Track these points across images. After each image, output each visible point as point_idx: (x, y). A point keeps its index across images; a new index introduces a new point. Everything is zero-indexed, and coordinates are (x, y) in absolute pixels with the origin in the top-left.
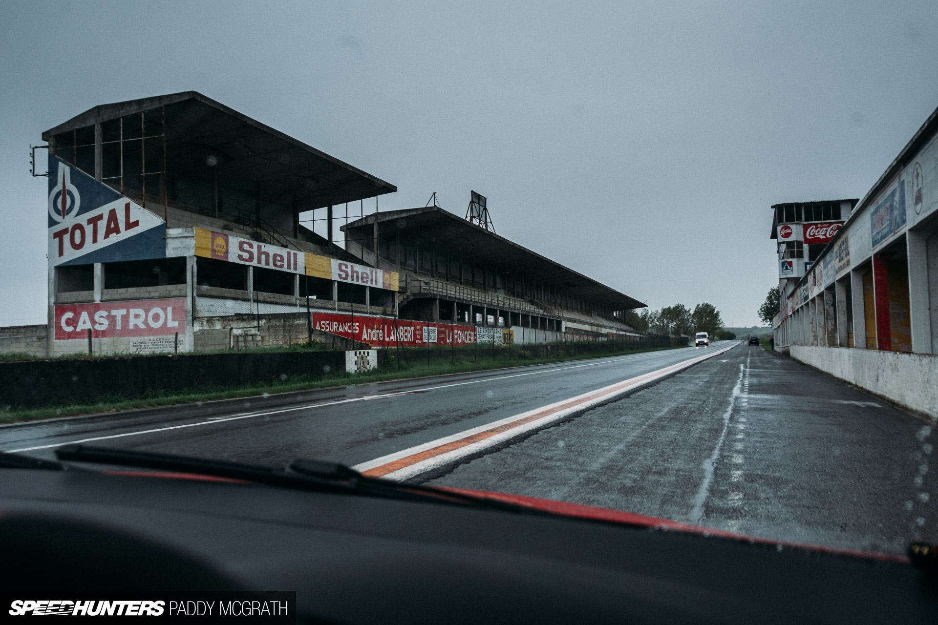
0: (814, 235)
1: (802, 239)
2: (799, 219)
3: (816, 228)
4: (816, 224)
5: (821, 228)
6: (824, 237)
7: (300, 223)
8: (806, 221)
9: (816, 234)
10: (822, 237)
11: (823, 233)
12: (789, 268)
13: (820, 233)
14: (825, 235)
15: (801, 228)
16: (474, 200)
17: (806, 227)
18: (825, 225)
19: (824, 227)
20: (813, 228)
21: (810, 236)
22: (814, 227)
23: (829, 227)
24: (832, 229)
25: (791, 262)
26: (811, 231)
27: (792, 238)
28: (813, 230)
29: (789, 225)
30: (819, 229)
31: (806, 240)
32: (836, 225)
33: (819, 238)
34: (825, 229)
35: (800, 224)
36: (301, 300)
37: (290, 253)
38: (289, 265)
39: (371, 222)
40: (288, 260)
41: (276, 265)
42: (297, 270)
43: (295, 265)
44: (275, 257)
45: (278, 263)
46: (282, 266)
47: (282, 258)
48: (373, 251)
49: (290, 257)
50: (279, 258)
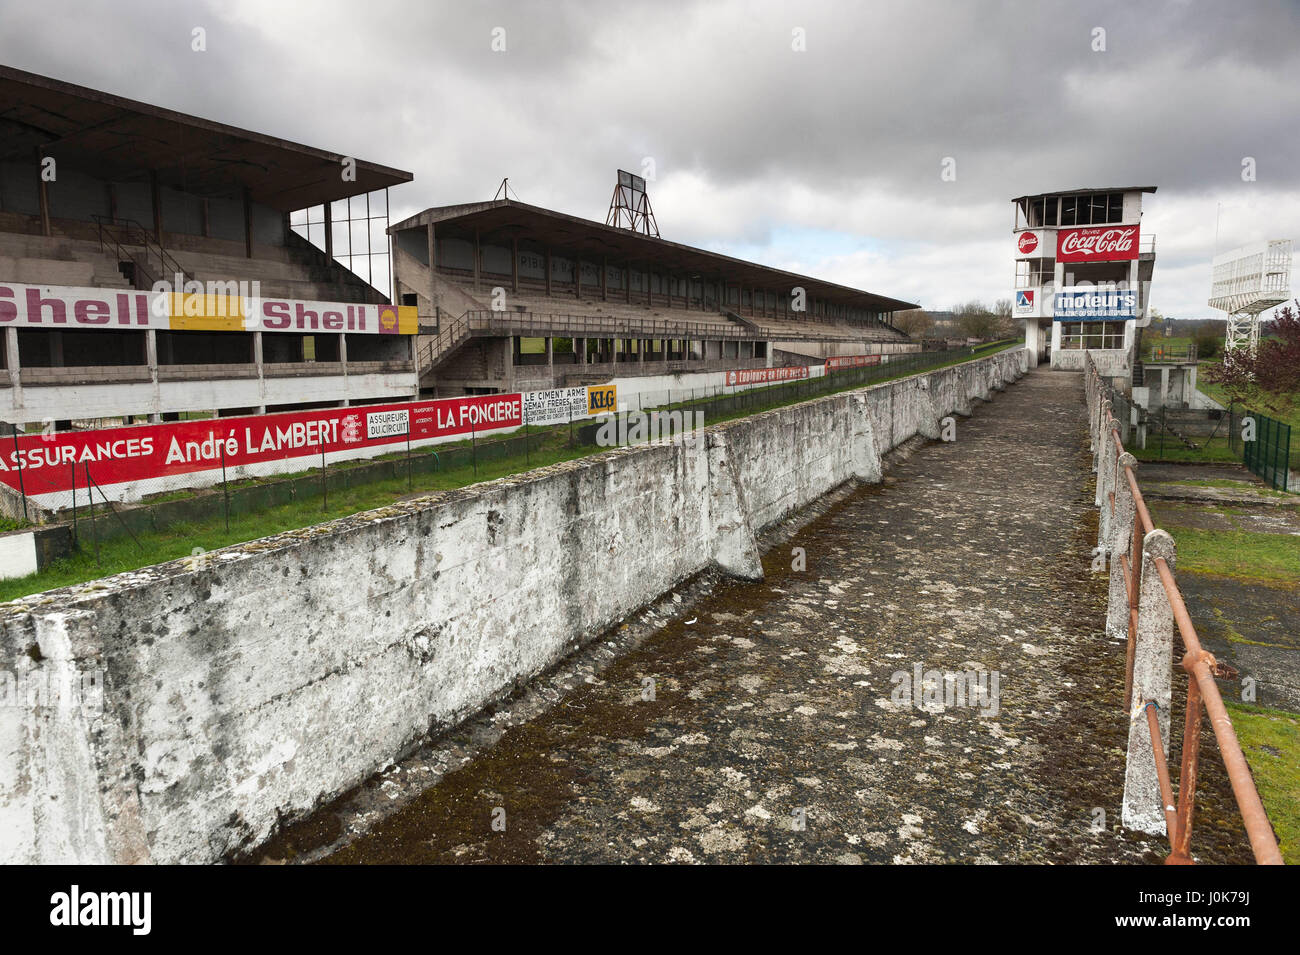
0: (1075, 248)
1: (1053, 254)
2: (1052, 221)
3: (1079, 237)
4: (1079, 231)
5: (1087, 236)
6: (1091, 252)
7: (292, 228)
8: (1062, 224)
9: (1078, 246)
10: (1088, 252)
11: (1090, 245)
12: (1027, 302)
13: (1085, 245)
14: (1093, 248)
15: (1054, 236)
16: (623, 182)
17: (1062, 235)
18: (1094, 232)
19: (1093, 235)
20: (1074, 237)
21: (1067, 249)
22: (1076, 234)
23: (1101, 235)
24: (1105, 239)
25: (1032, 292)
26: (1071, 242)
27: (1036, 254)
28: (1073, 240)
29: (1032, 232)
30: (1084, 239)
31: (1061, 257)
32: (1112, 232)
33: (1083, 253)
34: (1093, 238)
35: (1051, 230)
36: (165, 371)
37: (126, 296)
38: (124, 316)
39: (423, 222)
40: (120, 310)
41: (85, 320)
42: (147, 323)
43: (143, 315)
44: (81, 307)
45: (91, 317)
46: (106, 320)
47: (103, 307)
48: (428, 265)
49: (127, 304)
50: (95, 308)
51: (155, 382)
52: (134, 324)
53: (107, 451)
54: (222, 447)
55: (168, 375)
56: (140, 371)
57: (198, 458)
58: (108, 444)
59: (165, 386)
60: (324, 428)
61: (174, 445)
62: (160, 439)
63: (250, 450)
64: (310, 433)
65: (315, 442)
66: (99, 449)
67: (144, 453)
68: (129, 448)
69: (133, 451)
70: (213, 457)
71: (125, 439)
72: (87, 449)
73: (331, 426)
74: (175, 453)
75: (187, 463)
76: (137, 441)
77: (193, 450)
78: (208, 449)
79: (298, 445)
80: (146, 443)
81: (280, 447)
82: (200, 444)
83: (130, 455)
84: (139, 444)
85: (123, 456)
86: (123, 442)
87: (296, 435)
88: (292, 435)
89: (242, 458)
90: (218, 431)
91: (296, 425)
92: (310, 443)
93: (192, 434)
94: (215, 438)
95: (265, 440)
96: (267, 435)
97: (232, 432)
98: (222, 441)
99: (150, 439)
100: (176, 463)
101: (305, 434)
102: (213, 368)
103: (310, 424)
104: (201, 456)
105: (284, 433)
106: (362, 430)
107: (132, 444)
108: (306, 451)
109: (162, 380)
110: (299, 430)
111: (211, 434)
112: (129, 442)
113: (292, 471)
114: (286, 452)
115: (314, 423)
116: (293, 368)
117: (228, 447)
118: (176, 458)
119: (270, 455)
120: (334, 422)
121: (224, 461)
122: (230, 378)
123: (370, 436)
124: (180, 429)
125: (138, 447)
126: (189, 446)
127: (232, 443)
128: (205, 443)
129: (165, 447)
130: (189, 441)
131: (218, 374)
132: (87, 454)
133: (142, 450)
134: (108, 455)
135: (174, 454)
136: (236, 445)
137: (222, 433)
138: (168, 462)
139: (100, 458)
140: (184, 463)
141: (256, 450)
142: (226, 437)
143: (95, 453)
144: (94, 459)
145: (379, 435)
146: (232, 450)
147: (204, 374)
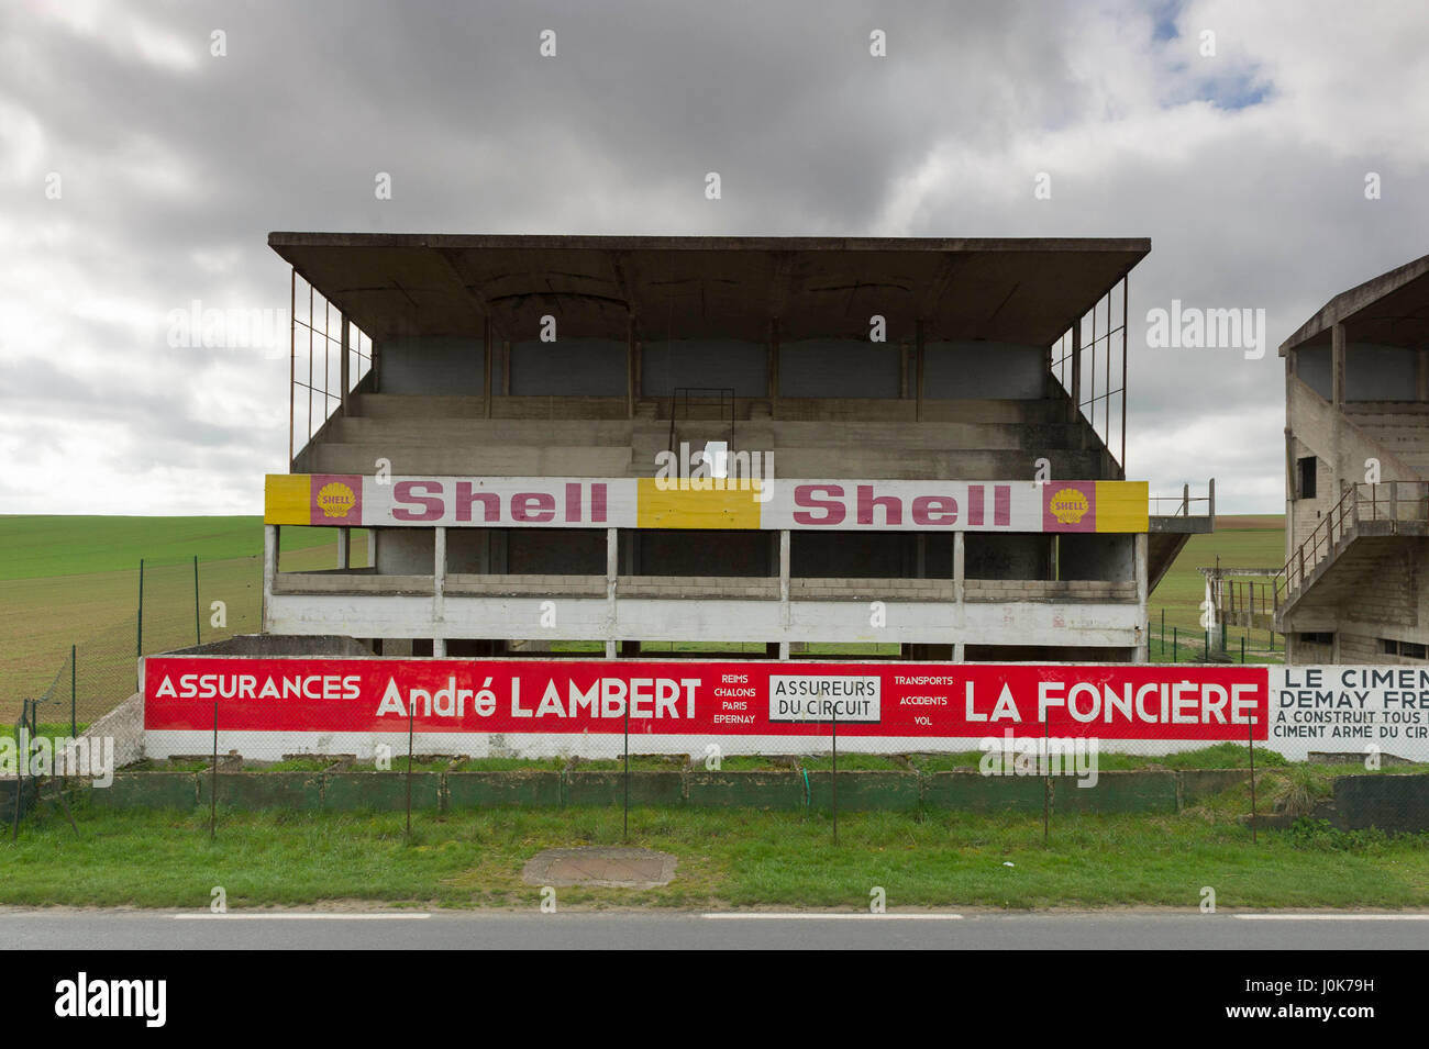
7: (1052, 369)
36: (629, 584)
37: (579, 486)
38: (574, 510)
39: (1327, 323)
40: (568, 503)
41: (523, 518)
42: (604, 519)
43: (599, 509)
44: (519, 501)
45: (530, 513)
46: (549, 517)
47: (547, 501)
48: (1331, 402)
49: (579, 495)
50: (536, 502)
51: (611, 597)
52: (586, 521)
53: (297, 687)
54: (469, 702)
55: (634, 590)
56: (593, 582)
57: (428, 713)
58: (298, 678)
59: (624, 605)
60: (668, 692)
61: (392, 689)
62: (371, 679)
63: (517, 712)
64: (636, 698)
65: (648, 714)
66: (286, 683)
67: (346, 696)
68: (327, 687)
69: (331, 692)
70: (453, 715)
71: (322, 674)
72: (270, 682)
73: (684, 691)
74: (392, 702)
75: (410, 718)
76: (338, 678)
77: (421, 701)
78: (444, 703)
79: (607, 713)
80: (350, 683)
81: (573, 713)
82: (432, 693)
83: (327, 696)
84: (340, 683)
85: (318, 696)
86: (318, 678)
87: (608, 698)
88: (598, 698)
89: (501, 722)
90: (464, 676)
91: (608, 682)
92: (635, 713)
93: (419, 678)
94: (458, 687)
95: (545, 700)
96: (551, 691)
97: (488, 681)
98: (470, 693)
99: (358, 678)
100: (392, 716)
101: (627, 698)
102: (705, 583)
103: (636, 682)
104: (433, 713)
105: (584, 691)
106: (760, 704)
107: (331, 683)
108: (625, 725)
109: (621, 596)
110: (614, 690)
111: (452, 681)
112: (327, 679)
113: (593, 755)
114: (584, 722)
115: (648, 682)
116: (849, 587)
117: (479, 702)
118: (392, 709)
119: (550, 724)
120: (692, 684)
121: (471, 722)
122: (729, 597)
123: (774, 715)
124: (402, 668)
125: (338, 687)
126: (414, 694)
127: (485, 698)
128: (440, 694)
129: (379, 691)
130: (415, 687)
131: (712, 591)
132: (269, 690)
133: (343, 691)
134: (297, 692)
135: (391, 699)
136: (492, 700)
137: (470, 681)
138: (380, 712)
139: (286, 696)
140: (404, 718)
141: (528, 713)
142: (477, 687)
143: (280, 688)
144: (278, 696)
145: (799, 717)
146: (485, 708)
147: (686, 590)
